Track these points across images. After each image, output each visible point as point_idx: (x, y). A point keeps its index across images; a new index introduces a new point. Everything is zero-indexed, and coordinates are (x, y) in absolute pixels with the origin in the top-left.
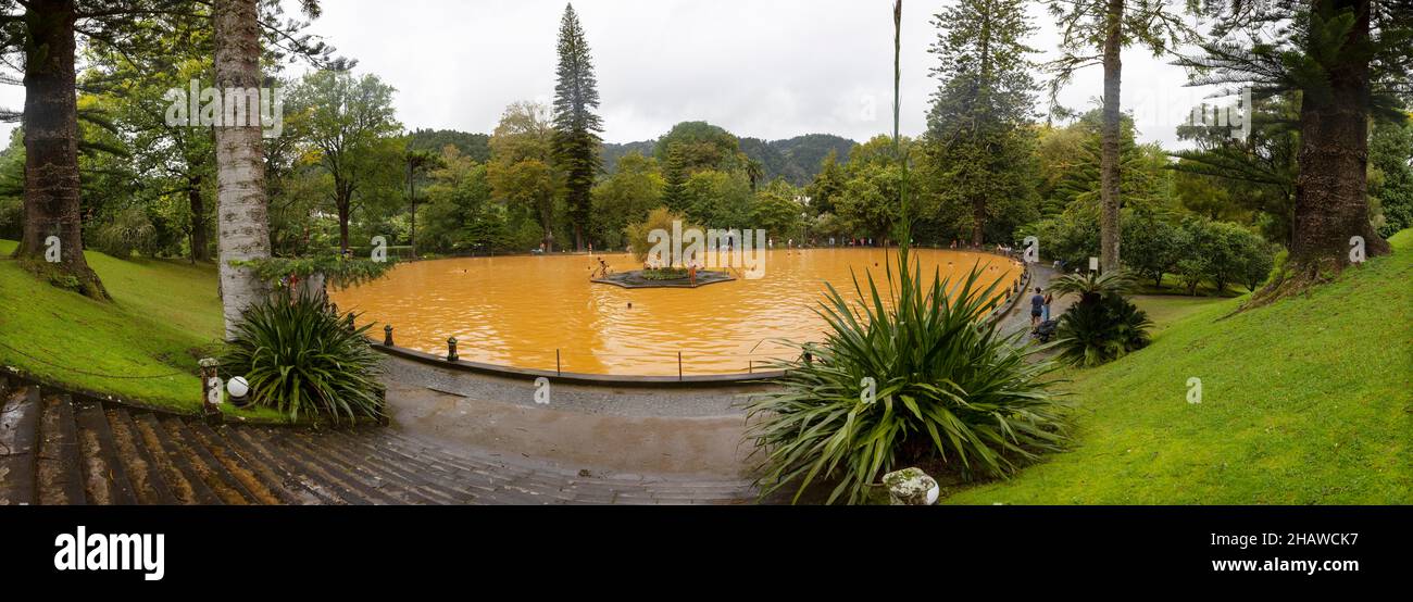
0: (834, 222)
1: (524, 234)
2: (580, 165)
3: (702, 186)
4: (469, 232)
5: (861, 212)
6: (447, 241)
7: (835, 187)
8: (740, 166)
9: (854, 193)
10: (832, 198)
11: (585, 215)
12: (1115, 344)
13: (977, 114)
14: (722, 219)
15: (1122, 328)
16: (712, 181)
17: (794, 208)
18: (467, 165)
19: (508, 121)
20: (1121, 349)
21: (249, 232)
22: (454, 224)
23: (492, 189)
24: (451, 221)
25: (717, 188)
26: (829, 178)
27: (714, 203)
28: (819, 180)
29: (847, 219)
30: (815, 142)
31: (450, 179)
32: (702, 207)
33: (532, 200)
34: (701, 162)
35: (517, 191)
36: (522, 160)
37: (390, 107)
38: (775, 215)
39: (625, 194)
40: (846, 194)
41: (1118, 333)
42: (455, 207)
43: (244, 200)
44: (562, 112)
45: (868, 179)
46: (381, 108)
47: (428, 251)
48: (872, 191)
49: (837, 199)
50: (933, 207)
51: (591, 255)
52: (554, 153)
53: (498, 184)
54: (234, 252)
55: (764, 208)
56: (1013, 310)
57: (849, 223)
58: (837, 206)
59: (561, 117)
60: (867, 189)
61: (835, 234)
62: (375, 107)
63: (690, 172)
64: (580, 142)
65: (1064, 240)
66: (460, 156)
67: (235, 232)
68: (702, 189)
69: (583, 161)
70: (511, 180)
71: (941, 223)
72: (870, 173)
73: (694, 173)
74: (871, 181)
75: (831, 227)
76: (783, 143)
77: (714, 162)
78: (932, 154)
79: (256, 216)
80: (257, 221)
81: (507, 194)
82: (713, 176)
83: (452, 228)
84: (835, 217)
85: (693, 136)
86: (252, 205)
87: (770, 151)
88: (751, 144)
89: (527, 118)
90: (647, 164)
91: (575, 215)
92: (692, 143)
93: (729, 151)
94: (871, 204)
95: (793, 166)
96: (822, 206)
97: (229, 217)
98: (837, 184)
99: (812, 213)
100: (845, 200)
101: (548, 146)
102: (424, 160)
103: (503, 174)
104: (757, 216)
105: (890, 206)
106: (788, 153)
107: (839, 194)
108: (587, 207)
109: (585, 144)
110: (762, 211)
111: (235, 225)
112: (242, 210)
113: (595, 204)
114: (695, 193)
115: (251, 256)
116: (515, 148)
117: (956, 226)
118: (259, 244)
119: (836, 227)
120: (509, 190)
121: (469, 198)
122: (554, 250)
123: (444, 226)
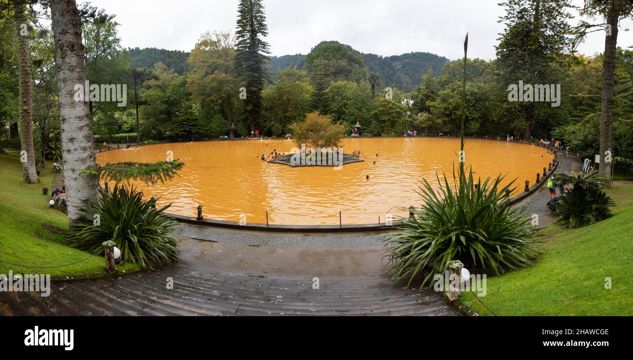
0: (429, 119)
1: (214, 125)
2: (254, 77)
3: (338, 91)
4: (176, 125)
5: (449, 114)
6: (161, 131)
7: (431, 95)
8: (364, 76)
9: (444, 100)
10: (428, 103)
11: (257, 112)
12: (590, 216)
13: (529, 50)
14: (352, 115)
15: (594, 207)
16: (345, 88)
17: (401, 108)
18: (171, 76)
19: (201, 45)
20: (592, 219)
21: (84, 149)
22: (164, 119)
23: (191, 94)
24: (163, 116)
25: (349, 93)
26: (427, 88)
27: (346, 104)
28: (420, 89)
29: (438, 118)
30: (418, 57)
31: (160, 87)
32: (338, 106)
33: (220, 102)
34: (337, 73)
35: (209, 95)
36: (212, 73)
37: (117, 37)
38: (389, 114)
39: (285, 98)
40: (438, 100)
41: (592, 209)
42: (164, 106)
43: (81, 128)
44: (241, 39)
45: (453, 91)
46: (111, 38)
47: (148, 138)
48: (456, 99)
49: (432, 104)
50: (497, 112)
51: (262, 140)
52: (235, 69)
53: (196, 91)
54: (76, 163)
55: (381, 109)
56: (540, 189)
57: (439, 121)
58: (431, 109)
59: (240, 43)
60: (453, 98)
61: (430, 128)
62: (106, 38)
63: (330, 81)
64: (254, 61)
65: (580, 142)
66: (166, 70)
67: (76, 150)
68: (338, 94)
69: (256, 75)
70: (205, 87)
71: (502, 123)
72: (455, 87)
73: (332, 82)
74: (456, 92)
75: (427, 122)
76: (394, 58)
77: (346, 74)
78: (498, 75)
79: (87, 138)
80: (89, 141)
81: (202, 98)
82: (346, 84)
83: (163, 121)
84: (430, 115)
85: (331, 55)
86: (85, 131)
87: (385, 64)
88: (372, 58)
89: (215, 43)
90: (300, 76)
91: (251, 112)
92: (331, 60)
93: (357, 66)
94: (456, 108)
95: (402, 75)
96: (421, 107)
97: (72, 140)
98: (432, 92)
99: (414, 111)
100: (436, 104)
101: (231, 63)
102: (143, 74)
103: (199, 84)
104: (376, 114)
105: (468, 110)
106: (398, 65)
107: (433, 100)
108: (258, 107)
109: (257, 62)
110: (380, 111)
111: (76, 145)
112: (80, 135)
113: (264, 104)
114: (333, 97)
115: (87, 165)
116: (207, 64)
117: (513, 126)
118: (91, 157)
119: (430, 123)
120: (203, 94)
121: (174, 100)
122: (235, 137)
123: (158, 120)
